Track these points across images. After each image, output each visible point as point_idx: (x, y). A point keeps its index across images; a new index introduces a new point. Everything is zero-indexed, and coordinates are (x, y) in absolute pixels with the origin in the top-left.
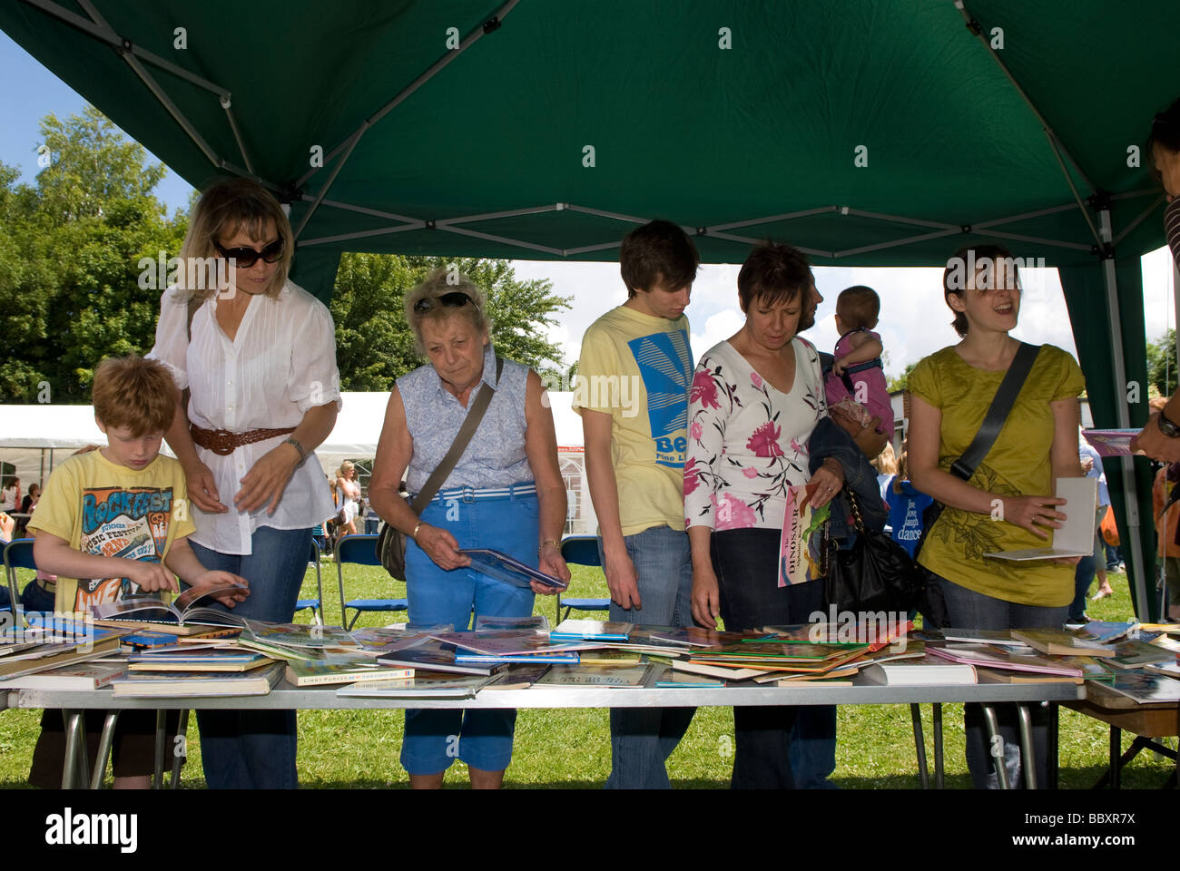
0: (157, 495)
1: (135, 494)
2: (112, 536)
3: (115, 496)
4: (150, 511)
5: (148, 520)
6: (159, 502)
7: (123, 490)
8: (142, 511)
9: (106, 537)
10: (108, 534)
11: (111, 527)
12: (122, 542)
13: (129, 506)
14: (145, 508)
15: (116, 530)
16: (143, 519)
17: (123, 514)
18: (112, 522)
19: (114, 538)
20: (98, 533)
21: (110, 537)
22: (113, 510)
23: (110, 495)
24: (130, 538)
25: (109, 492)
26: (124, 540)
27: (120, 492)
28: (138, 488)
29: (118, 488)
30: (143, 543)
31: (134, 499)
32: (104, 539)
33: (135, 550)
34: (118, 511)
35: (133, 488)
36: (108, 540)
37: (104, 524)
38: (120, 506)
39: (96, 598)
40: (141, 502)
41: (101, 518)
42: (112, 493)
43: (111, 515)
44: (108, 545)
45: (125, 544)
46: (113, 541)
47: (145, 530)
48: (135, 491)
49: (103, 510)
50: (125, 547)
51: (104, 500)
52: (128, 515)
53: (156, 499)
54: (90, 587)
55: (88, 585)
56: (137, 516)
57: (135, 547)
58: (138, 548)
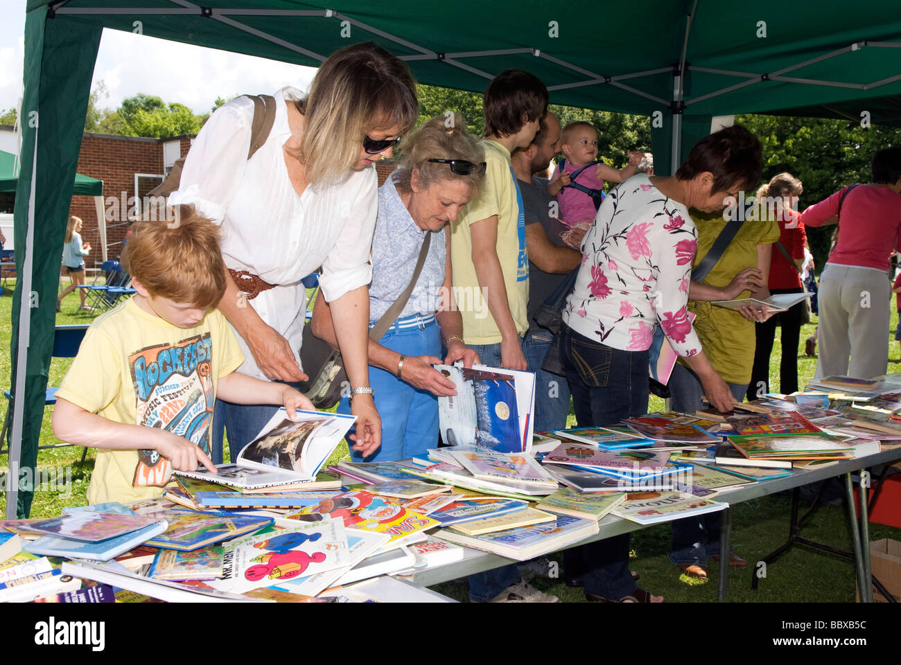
0: (200, 343)
1: (183, 348)
2: (168, 398)
3: (165, 355)
4: (199, 363)
5: (198, 374)
6: (203, 351)
7: (172, 345)
8: (192, 366)
9: (161, 400)
10: (162, 397)
11: (165, 389)
12: (179, 404)
13: (179, 363)
14: (194, 361)
15: (171, 392)
16: (195, 374)
17: (176, 372)
18: (166, 384)
19: (169, 401)
20: (152, 398)
21: (166, 400)
22: (165, 370)
23: (159, 354)
24: (185, 398)
25: (157, 350)
26: (180, 401)
27: (168, 350)
28: (185, 341)
29: (166, 345)
30: (196, 400)
31: (183, 354)
32: (159, 403)
33: (191, 410)
34: (170, 370)
35: (181, 342)
36: (164, 404)
37: (157, 387)
38: (171, 364)
39: (159, 471)
40: (189, 355)
41: (153, 381)
42: (161, 352)
43: (163, 375)
44: (164, 409)
45: (182, 406)
46: (169, 404)
47: (197, 385)
48: (182, 345)
49: (153, 371)
50: (181, 409)
51: (153, 360)
52: (180, 373)
53: (201, 347)
54: (152, 459)
55: (150, 457)
56: (188, 371)
57: (190, 407)
58: (192, 408)
